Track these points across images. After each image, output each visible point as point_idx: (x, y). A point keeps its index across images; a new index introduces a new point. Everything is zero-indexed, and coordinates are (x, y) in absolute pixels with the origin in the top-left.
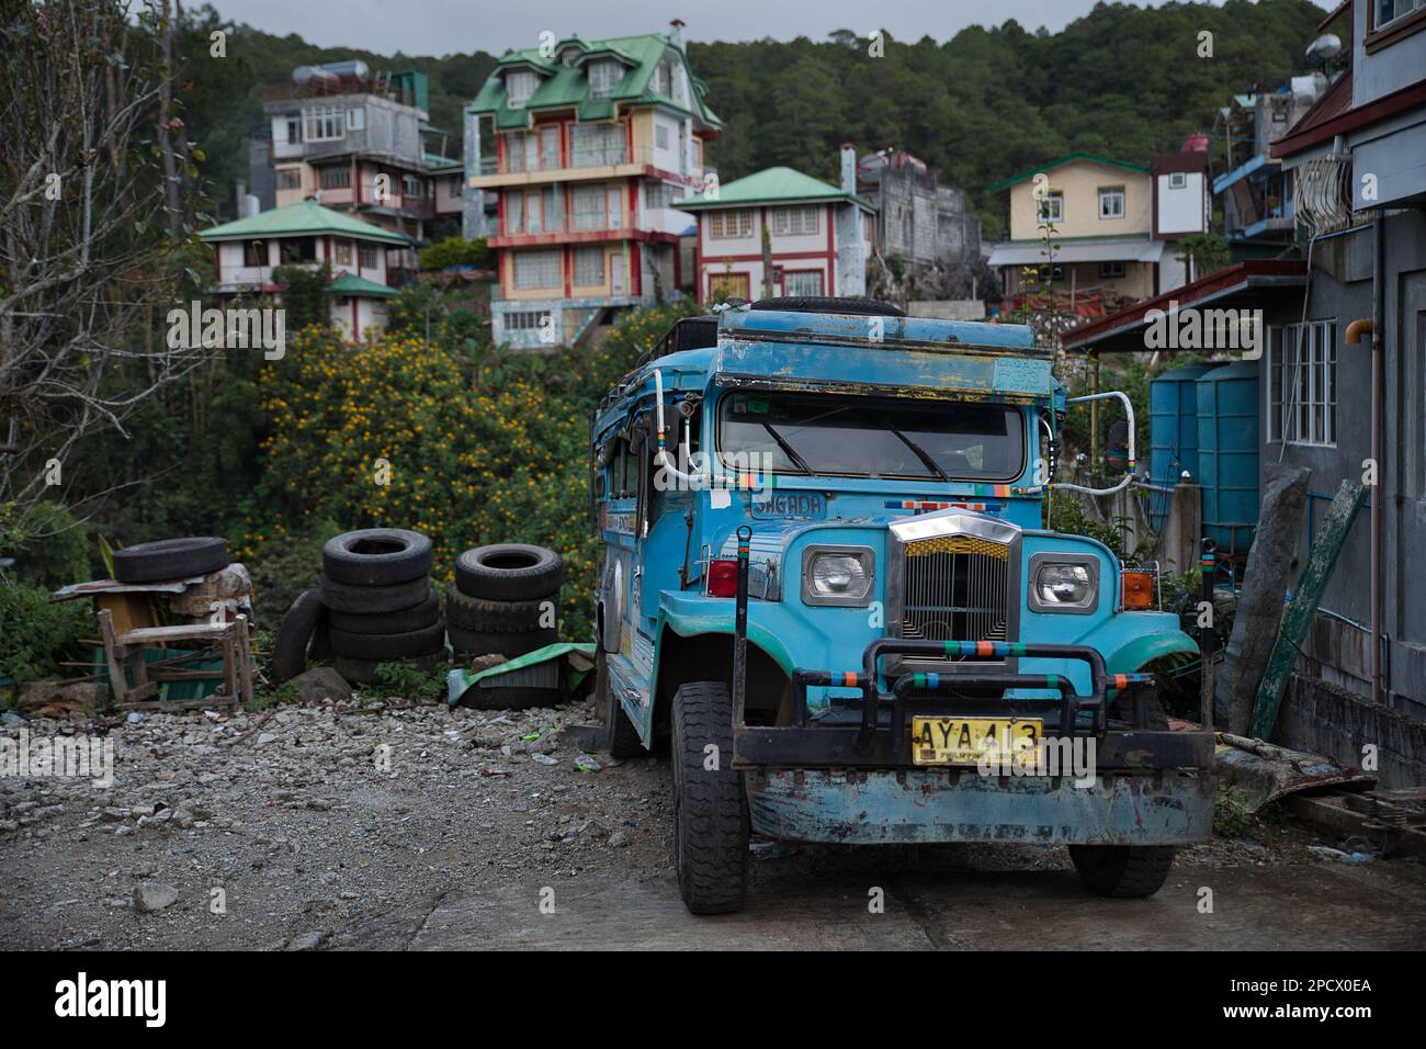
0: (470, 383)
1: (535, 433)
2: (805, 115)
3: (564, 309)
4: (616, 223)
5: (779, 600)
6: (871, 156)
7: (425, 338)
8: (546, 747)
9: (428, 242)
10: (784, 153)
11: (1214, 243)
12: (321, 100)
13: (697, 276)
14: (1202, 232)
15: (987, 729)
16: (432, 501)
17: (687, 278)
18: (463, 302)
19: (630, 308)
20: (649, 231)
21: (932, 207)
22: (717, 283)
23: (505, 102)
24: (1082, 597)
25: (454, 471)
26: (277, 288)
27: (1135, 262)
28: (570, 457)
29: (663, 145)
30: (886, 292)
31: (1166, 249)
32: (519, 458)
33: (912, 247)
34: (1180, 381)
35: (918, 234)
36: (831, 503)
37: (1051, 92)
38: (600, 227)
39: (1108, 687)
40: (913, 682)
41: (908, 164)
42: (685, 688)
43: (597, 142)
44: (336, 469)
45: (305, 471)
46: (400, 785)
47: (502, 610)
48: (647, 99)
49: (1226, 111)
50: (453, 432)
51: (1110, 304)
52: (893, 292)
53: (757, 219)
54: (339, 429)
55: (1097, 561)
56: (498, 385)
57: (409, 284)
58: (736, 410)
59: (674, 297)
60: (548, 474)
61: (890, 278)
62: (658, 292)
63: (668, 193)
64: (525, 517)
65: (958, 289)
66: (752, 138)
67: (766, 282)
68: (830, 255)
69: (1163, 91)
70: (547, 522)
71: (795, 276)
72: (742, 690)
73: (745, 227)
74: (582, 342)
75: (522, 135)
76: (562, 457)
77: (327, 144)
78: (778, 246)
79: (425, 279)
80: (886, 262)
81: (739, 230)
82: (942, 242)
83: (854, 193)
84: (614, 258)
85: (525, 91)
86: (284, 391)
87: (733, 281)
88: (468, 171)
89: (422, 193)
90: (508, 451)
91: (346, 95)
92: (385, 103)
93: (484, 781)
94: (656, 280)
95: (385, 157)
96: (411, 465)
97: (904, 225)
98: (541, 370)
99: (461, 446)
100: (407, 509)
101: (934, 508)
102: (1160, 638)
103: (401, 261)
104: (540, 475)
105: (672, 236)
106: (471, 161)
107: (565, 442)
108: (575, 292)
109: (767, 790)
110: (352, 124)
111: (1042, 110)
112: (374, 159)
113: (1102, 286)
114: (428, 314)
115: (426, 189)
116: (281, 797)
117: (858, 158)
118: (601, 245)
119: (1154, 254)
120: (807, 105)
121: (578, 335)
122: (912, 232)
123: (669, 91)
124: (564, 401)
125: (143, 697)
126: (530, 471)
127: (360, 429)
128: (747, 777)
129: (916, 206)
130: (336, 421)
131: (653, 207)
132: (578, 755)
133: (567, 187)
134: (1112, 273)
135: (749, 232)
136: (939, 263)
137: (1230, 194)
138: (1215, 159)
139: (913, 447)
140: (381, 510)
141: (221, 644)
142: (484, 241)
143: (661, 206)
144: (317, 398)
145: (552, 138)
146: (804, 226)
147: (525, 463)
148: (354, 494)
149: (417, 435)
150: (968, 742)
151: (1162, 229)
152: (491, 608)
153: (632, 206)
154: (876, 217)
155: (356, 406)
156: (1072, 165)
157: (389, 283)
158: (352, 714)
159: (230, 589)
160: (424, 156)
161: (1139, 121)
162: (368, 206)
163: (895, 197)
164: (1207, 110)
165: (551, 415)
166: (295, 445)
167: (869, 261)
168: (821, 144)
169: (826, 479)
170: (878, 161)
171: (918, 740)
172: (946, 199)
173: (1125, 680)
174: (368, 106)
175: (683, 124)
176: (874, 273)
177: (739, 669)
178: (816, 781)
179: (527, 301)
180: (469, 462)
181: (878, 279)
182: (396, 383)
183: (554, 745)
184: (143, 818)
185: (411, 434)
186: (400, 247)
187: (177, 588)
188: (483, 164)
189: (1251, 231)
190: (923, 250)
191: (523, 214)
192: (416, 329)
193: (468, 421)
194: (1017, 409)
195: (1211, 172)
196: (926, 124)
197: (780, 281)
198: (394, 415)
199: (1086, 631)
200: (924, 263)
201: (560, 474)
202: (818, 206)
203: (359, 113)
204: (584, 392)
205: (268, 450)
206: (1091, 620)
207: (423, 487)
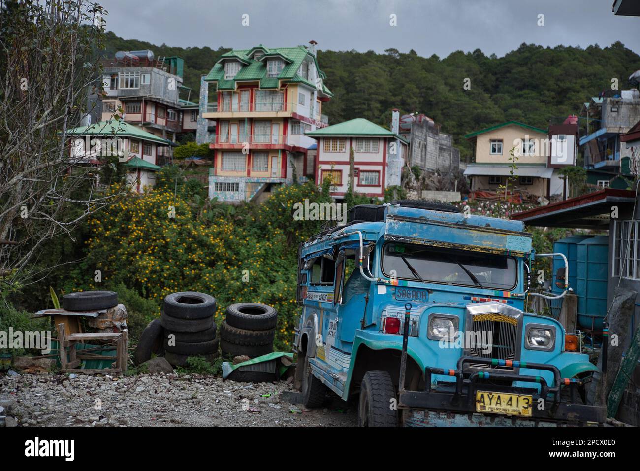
0: (196, 217)
1: (228, 245)
2: (370, 91)
3: (246, 183)
4: (276, 140)
5: (418, 336)
6: (407, 116)
7: (174, 193)
8: (274, 401)
9: (178, 143)
10: (360, 109)
11: (579, 171)
12: (129, 68)
13: (315, 169)
14: (573, 165)
15: (508, 398)
16: (172, 277)
17: (310, 171)
18: (194, 175)
19: (280, 184)
20: (292, 146)
21: (436, 143)
22: (326, 174)
23: (223, 76)
24: (549, 343)
25: (184, 262)
26: (99, 162)
27: (539, 178)
28: (245, 259)
29: (302, 103)
30: (411, 184)
31: (554, 172)
32: (219, 257)
33: (425, 163)
34: (569, 244)
35: (428, 156)
36: (430, 295)
37: (497, 87)
38: (268, 142)
39: (561, 384)
40: (478, 376)
41: (425, 120)
42: (370, 373)
43: (269, 100)
44: (124, 257)
45: (107, 258)
46: (211, 414)
47: (249, 334)
48: (296, 80)
49: (587, 105)
50: (186, 243)
51: (525, 198)
52: (414, 185)
53: (348, 143)
54: (127, 237)
55: (555, 329)
56: (210, 220)
57: (167, 164)
58: (390, 251)
59: (302, 180)
60: (234, 266)
61: (413, 178)
62: (295, 177)
63: (303, 127)
64: (220, 288)
65: (447, 185)
66: (342, 101)
67: (350, 175)
68: (384, 164)
69: (553, 90)
70: (232, 291)
71: (365, 173)
72: (404, 374)
73: (342, 147)
74: (254, 200)
75: (231, 94)
76: (241, 258)
77: (130, 90)
78: (358, 158)
79: (176, 163)
80: (412, 169)
81: (338, 148)
82: (440, 161)
83: (398, 134)
84: (273, 158)
85: (234, 71)
86: (99, 215)
87: (334, 174)
88: (201, 109)
89: (176, 118)
90: (213, 253)
91: (142, 66)
92: (161, 72)
93: (250, 414)
94: (294, 170)
95: (159, 99)
96: (163, 258)
97: (422, 151)
98: (232, 213)
99: (189, 250)
100: (159, 280)
101: (484, 301)
102: (582, 364)
103: (163, 153)
104: (229, 267)
105: (304, 149)
106: (203, 105)
107: (243, 251)
108: (252, 174)
109: (412, 419)
110: (144, 82)
111: (491, 96)
112: (154, 100)
113: (522, 189)
114: (176, 181)
115: (179, 117)
116: (157, 416)
117: (401, 116)
118: (267, 151)
119: (548, 174)
120: (373, 86)
121: (252, 196)
122: (425, 155)
123: (307, 76)
124: (244, 230)
125: (74, 366)
126: (224, 265)
127: (138, 239)
128: (404, 412)
129: (428, 142)
130: (125, 232)
131: (295, 132)
132: (289, 405)
133: (252, 121)
134: (526, 182)
135: (344, 150)
136: (438, 171)
137: (588, 146)
138: (581, 128)
139: (468, 272)
140: (145, 279)
141: (116, 343)
142: (207, 145)
143: (299, 133)
144: (116, 220)
145: (246, 95)
146: (371, 149)
147: (222, 260)
148: (132, 270)
149: (167, 243)
150: (500, 403)
151: (553, 162)
152: (243, 333)
153: (284, 133)
154: (408, 146)
155: (136, 226)
156: (509, 127)
157: (157, 163)
158: (177, 380)
159: (118, 317)
160: (179, 100)
161: (541, 104)
162: (149, 124)
163: (418, 137)
164: (575, 101)
165: (236, 237)
166: (103, 244)
167: (403, 168)
168: (378, 105)
169: (429, 284)
170: (410, 118)
171: (479, 401)
172: (443, 139)
173: (569, 381)
174: (153, 73)
175: (313, 93)
176: (405, 174)
177: (403, 365)
178: (433, 416)
179: (227, 177)
180: (193, 258)
181: (407, 178)
182: (158, 215)
183: (278, 400)
184: (95, 422)
185: (164, 242)
186: (164, 145)
187: (94, 315)
188: (208, 106)
189: (597, 166)
190: (430, 164)
191: (228, 133)
192: (169, 188)
193: (194, 237)
194: (514, 258)
195: (578, 135)
196: (432, 99)
197: (358, 176)
198: (155, 231)
199: (549, 359)
200: (431, 171)
201: (239, 266)
202: (379, 139)
203: (148, 77)
204: (254, 225)
205: (89, 245)
206: (551, 354)
207: (168, 269)
